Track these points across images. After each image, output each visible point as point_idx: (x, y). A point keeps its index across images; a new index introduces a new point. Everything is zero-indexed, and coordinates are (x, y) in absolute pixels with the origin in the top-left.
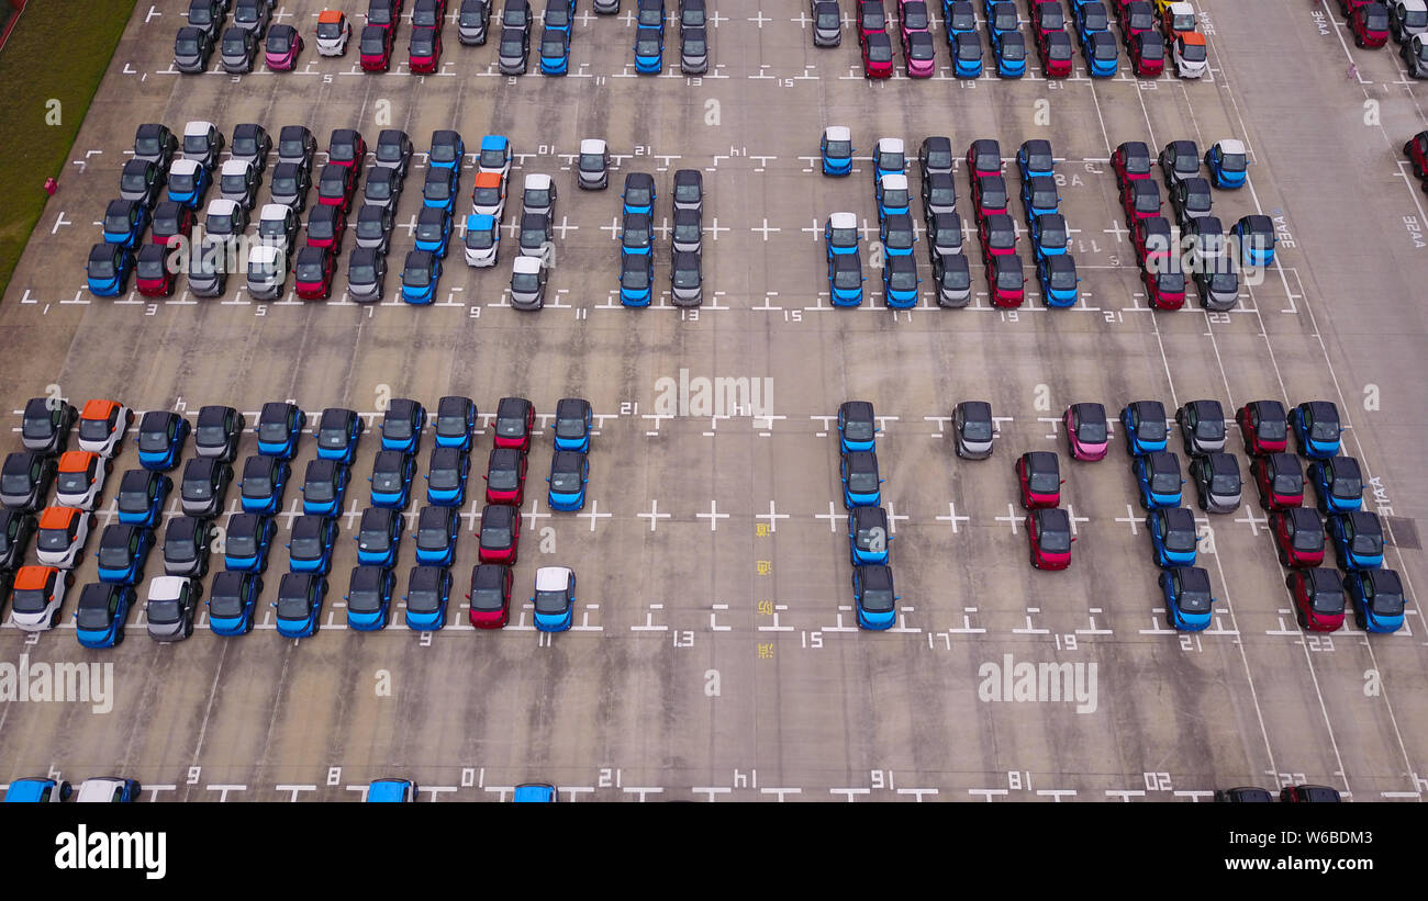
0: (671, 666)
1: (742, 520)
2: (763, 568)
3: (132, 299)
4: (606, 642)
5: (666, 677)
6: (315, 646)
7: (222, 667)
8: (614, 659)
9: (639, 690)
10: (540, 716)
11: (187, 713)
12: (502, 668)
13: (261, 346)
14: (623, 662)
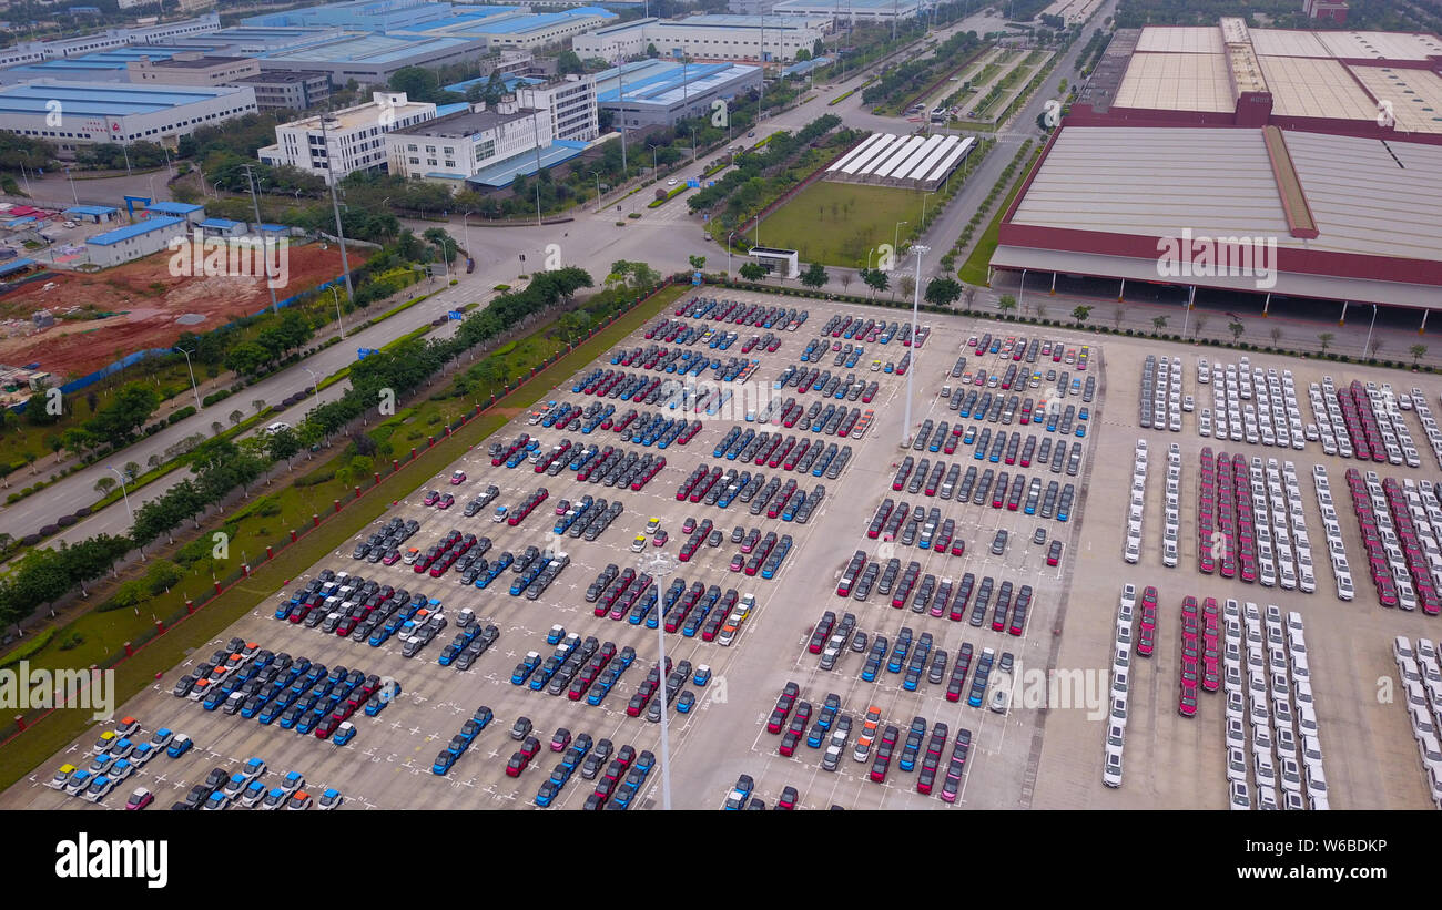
0: (367, 763)
1: (424, 734)
2: (418, 749)
3: (287, 622)
4: (352, 753)
5: (362, 767)
6: (267, 728)
7: (237, 725)
8: (351, 757)
9: (352, 768)
10: (315, 765)
11: (219, 733)
12: (316, 750)
13: (315, 645)
14: (352, 760)
